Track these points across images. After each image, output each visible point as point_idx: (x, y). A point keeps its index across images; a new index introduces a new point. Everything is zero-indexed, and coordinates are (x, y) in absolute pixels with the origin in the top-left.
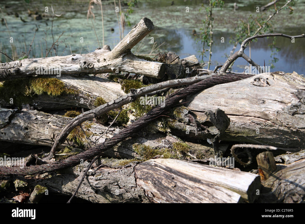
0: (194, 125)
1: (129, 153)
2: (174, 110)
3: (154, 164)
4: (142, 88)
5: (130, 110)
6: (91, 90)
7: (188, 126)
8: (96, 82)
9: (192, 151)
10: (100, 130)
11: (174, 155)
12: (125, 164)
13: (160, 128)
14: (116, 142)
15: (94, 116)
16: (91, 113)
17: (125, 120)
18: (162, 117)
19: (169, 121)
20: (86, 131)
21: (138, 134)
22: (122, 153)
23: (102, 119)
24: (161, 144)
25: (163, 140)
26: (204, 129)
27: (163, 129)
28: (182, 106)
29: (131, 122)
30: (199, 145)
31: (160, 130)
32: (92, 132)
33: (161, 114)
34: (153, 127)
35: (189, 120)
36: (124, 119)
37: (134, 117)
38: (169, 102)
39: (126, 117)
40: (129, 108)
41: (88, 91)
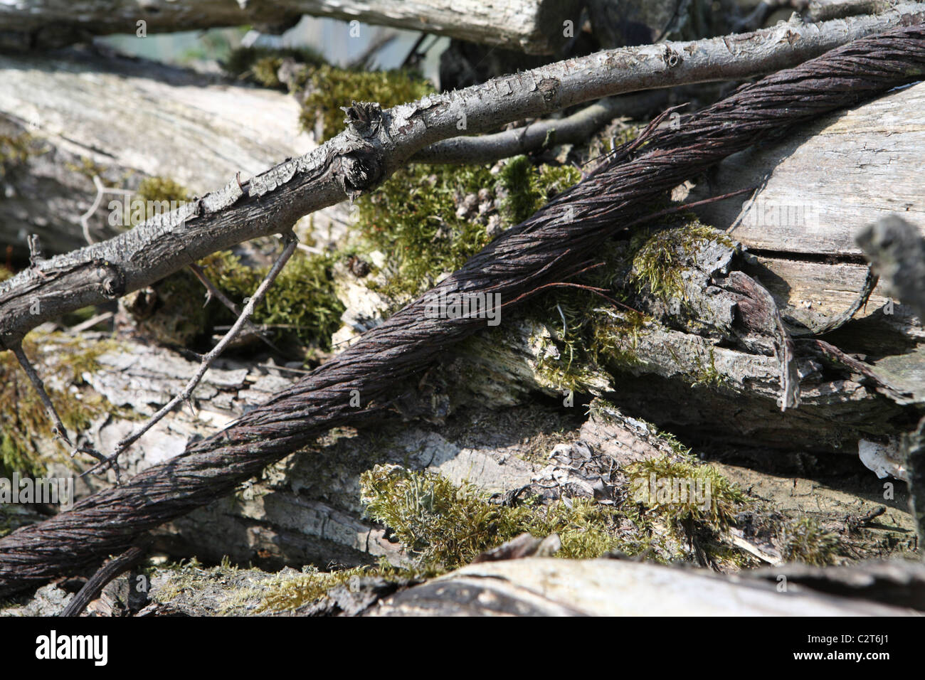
0: (769, 343)
1: (339, 531)
2: (635, 252)
3: (493, 592)
4: (425, 103)
5: (352, 256)
6: (109, 137)
7: (729, 354)
8: (138, 89)
9: (759, 518)
10: (156, 386)
11: (632, 546)
12: (300, 599)
13: (540, 369)
14: (254, 455)
15: (107, 287)
16: (86, 265)
17: (317, 318)
18: (554, 294)
19: (604, 322)
20: (67, 389)
21: (401, 403)
22: (295, 532)
23: (171, 313)
24: (546, 472)
25: (563, 447)
26: (839, 373)
27: (559, 376)
28: (690, 220)
29: (356, 330)
30: (804, 486)
31: (543, 381)
32: (105, 397)
33: (545, 277)
34: (498, 363)
35: (736, 310)
36: (310, 317)
37: (375, 297)
38: (604, 197)
39: (327, 304)
40: (344, 248)
41: (88, 144)
